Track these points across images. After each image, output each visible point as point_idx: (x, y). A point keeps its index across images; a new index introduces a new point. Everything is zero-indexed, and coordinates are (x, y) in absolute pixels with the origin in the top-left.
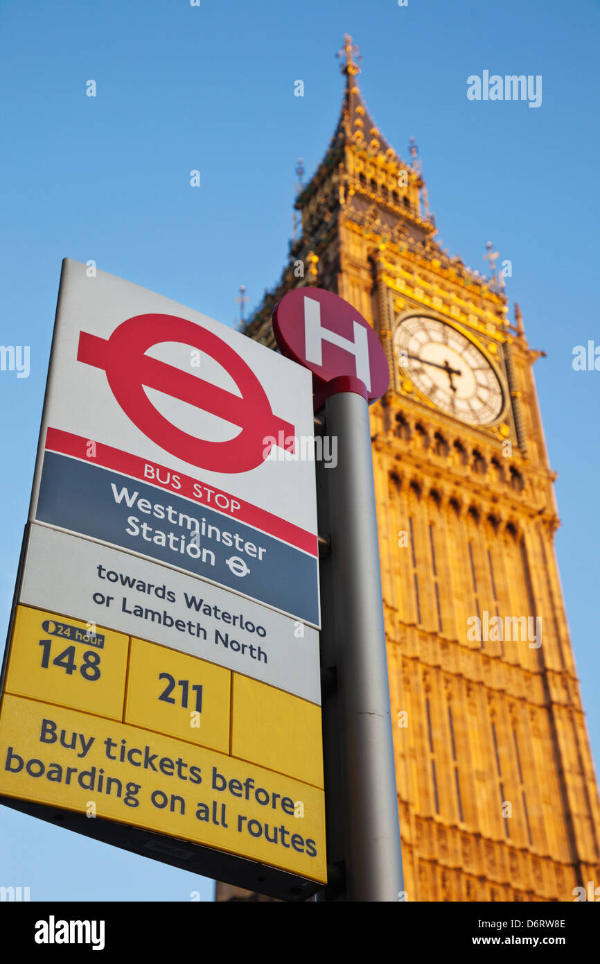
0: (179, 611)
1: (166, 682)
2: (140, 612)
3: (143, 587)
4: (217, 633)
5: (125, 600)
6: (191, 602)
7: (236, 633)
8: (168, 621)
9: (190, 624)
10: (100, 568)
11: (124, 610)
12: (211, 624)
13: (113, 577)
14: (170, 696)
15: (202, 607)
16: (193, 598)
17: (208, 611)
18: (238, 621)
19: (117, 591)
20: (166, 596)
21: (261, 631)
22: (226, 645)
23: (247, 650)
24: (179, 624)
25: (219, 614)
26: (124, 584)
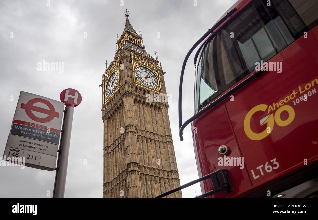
0: (33, 145)
1: (28, 156)
2: (26, 146)
3: (27, 142)
4: (39, 148)
5: (24, 145)
6: (35, 144)
7: (43, 148)
8: (31, 147)
9: (35, 147)
10: (20, 140)
11: (23, 146)
12: (38, 147)
13: (22, 141)
14: (29, 158)
15: (37, 144)
16: (36, 143)
17: (38, 145)
18: (43, 146)
19: (23, 143)
20: (31, 143)
21: (47, 147)
22: (40, 149)
23: (44, 150)
24: (33, 147)
25: (40, 145)
26: (24, 142)
